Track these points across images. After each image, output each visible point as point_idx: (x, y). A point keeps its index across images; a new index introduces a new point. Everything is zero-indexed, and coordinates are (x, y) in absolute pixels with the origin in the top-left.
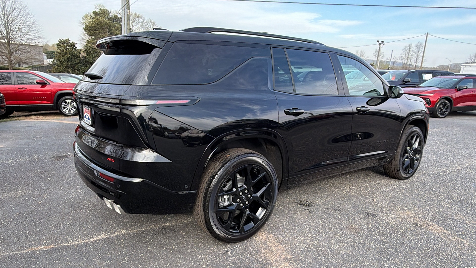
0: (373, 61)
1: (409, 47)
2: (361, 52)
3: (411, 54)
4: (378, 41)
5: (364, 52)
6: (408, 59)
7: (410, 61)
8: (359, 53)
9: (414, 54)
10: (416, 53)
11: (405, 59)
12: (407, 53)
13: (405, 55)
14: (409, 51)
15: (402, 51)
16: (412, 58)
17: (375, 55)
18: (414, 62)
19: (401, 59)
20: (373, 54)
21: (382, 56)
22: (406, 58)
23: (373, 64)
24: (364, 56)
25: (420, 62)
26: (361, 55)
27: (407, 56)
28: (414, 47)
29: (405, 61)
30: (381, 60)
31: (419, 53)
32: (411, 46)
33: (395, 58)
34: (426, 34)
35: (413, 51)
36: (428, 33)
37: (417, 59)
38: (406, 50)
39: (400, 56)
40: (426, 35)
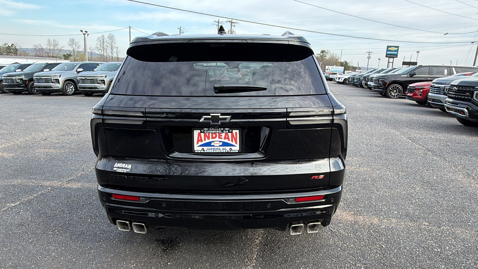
0: (70, 51)
1: (102, 38)
2: (54, 41)
3: (106, 45)
4: (82, 31)
5: (57, 41)
6: (104, 50)
7: (106, 51)
8: (52, 41)
9: (108, 45)
10: (110, 44)
11: (101, 50)
12: (102, 44)
13: (100, 45)
14: (103, 42)
15: (97, 42)
16: (107, 49)
17: (70, 45)
18: (110, 53)
19: (97, 49)
20: (68, 44)
21: (78, 46)
22: (102, 48)
23: (70, 54)
24: (58, 45)
25: (115, 53)
26: (55, 44)
27: (103, 46)
28: (106, 38)
29: (101, 51)
30: (78, 50)
31: (113, 44)
32: (104, 37)
33: (91, 48)
34: (129, 27)
35: (106, 42)
36: (130, 27)
37: (112, 49)
38: (100, 41)
39: (96, 46)
40: (129, 29)
